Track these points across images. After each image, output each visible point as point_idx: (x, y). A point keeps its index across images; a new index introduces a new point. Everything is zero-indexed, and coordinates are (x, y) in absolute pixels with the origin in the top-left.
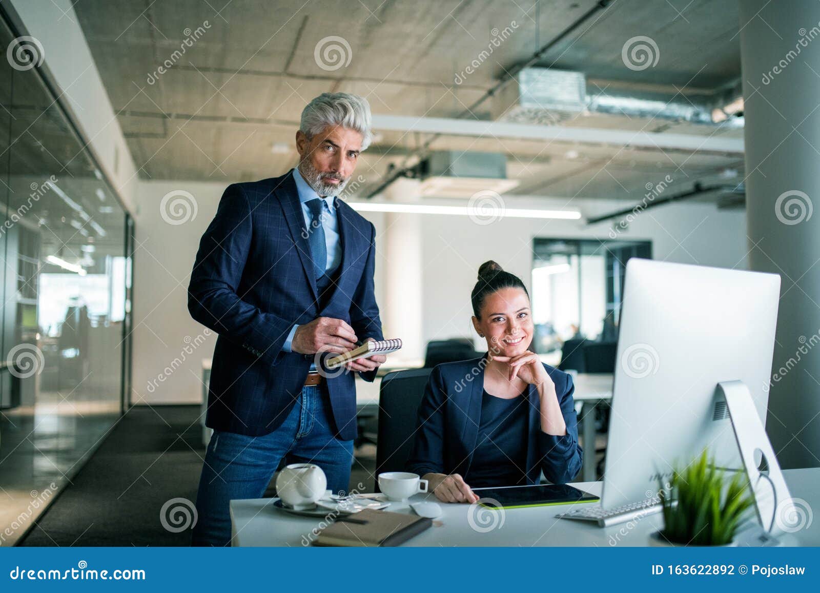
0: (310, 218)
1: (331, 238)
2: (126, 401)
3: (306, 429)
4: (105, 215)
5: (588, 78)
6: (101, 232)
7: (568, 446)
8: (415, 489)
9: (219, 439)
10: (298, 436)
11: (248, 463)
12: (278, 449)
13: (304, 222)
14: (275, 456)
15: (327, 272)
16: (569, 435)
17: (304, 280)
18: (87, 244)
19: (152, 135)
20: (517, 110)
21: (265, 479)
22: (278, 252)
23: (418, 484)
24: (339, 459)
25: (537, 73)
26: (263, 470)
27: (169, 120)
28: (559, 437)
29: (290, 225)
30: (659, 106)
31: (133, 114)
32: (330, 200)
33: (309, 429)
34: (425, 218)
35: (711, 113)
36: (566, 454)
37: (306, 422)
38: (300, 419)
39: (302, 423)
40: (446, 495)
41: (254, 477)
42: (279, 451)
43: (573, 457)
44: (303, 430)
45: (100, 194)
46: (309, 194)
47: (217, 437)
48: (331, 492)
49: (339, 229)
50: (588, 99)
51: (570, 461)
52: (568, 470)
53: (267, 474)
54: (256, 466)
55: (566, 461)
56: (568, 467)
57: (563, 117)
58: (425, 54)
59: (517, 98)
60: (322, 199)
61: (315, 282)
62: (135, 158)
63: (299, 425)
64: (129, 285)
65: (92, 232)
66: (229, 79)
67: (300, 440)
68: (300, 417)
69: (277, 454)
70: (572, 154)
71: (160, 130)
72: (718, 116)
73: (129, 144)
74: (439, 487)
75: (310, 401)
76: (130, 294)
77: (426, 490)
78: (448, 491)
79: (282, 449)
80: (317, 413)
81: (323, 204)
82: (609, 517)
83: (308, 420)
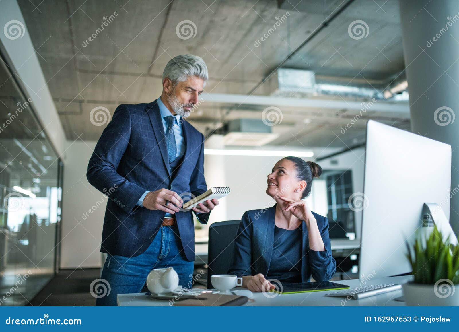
0: (167, 127)
1: (179, 139)
2: (57, 267)
3: (165, 253)
4: (47, 162)
5: (316, 74)
6: (45, 171)
7: (327, 257)
8: (235, 283)
9: (111, 260)
10: (160, 257)
11: (129, 274)
12: (148, 266)
13: (163, 129)
14: (146, 270)
15: (177, 158)
16: (327, 250)
17: (162, 163)
18: (36, 177)
19: (73, 113)
20: (277, 92)
21: (140, 284)
22: (146, 145)
23: (236, 281)
24: (185, 272)
25: (288, 72)
26: (139, 279)
27: (83, 104)
28: (321, 252)
29: (155, 130)
30: (355, 90)
31: (64, 100)
32: (178, 117)
33: (166, 253)
34: (226, 157)
35: (383, 93)
36: (325, 262)
37: (165, 249)
38: (161, 246)
39: (162, 249)
40: (253, 287)
41: (134, 283)
42: (149, 267)
43: (330, 264)
44: (163, 253)
45: (44, 149)
46: (166, 112)
47: (110, 259)
48: (181, 286)
49: (184, 134)
50: (316, 86)
51: (328, 268)
52: (327, 273)
53: (142, 282)
54: (135, 276)
55: (325, 267)
56: (327, 271)
57: (303, 95)
58: (226, 62)
59: (277, 85)
60: (174, 117)
61: (169, 164)
62: (64, 127)
63: (160, 251)
64: (60, 199)
65: (39, 170)
66: (117, 78)
67: (161, 260)
68: (161, 245)
69: (147, 269)
70: (307, 121)
71: (78, 110)
72: (387, 95)
73: (61, 119)
74: (249, 283)
75: (167, 235)
76: (60, 204)
77: (241, 285)
78: (255, 284)
79: (150, 266)
80: (172, 243)
81: (174, 119)
82: (359, 293)
83: (166, 247)
